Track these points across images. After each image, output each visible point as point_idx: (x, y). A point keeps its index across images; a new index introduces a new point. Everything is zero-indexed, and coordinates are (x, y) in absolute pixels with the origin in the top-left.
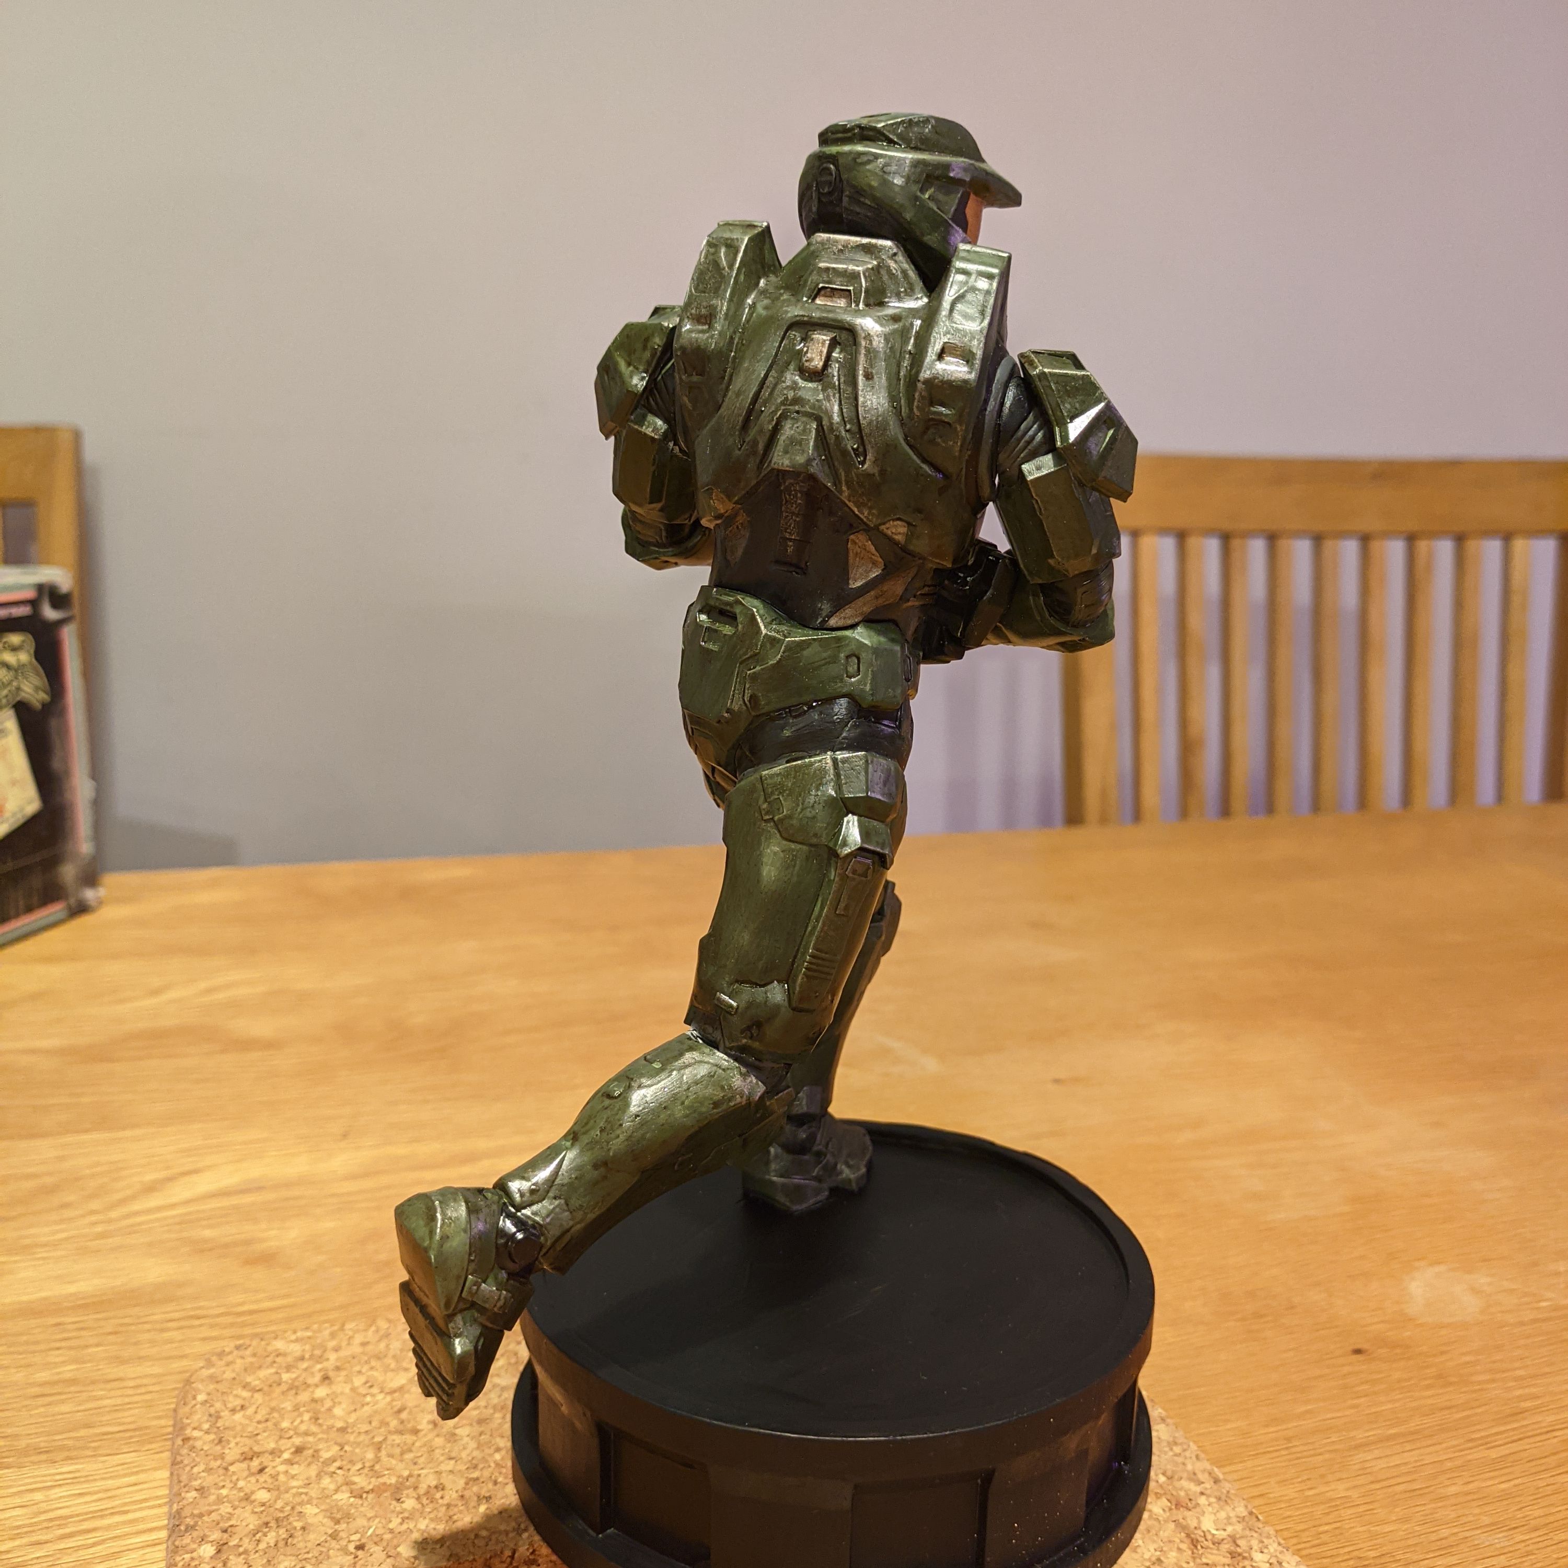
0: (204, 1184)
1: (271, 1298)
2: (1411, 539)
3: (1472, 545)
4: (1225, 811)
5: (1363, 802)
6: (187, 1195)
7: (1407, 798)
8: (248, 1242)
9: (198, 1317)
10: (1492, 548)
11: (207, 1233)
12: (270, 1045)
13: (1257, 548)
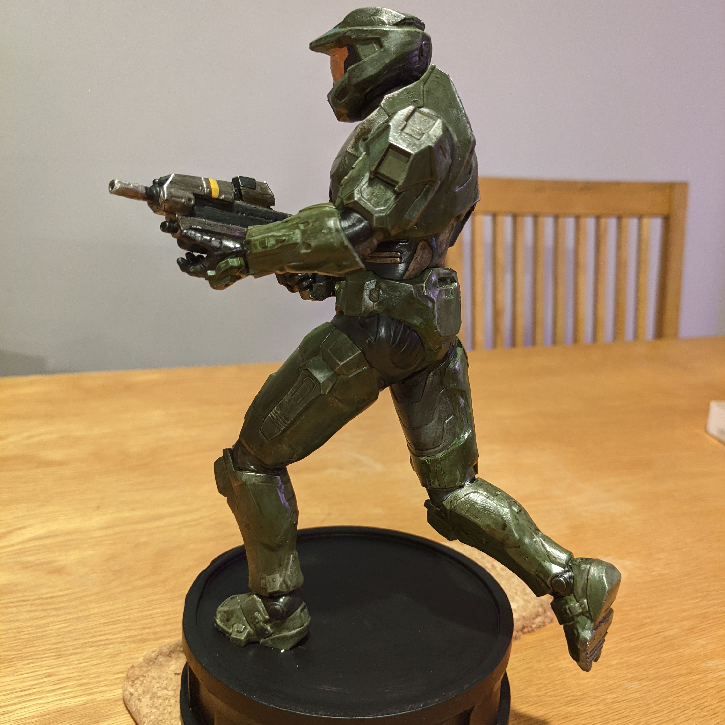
0: (27, 534)
1: (61, 590)
2: (598, 218)
3: (624, 221)
4: (513, 344)
5: (575, 339)
6: (20, 539)
7: (595, 338)
8: (49, 563)
9: (25, 601)
10: (633, 223)
11: (29, 559)
12: (61, 463)
13: (529, 221)
